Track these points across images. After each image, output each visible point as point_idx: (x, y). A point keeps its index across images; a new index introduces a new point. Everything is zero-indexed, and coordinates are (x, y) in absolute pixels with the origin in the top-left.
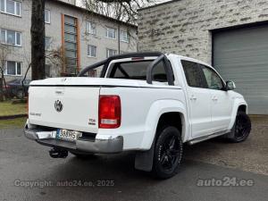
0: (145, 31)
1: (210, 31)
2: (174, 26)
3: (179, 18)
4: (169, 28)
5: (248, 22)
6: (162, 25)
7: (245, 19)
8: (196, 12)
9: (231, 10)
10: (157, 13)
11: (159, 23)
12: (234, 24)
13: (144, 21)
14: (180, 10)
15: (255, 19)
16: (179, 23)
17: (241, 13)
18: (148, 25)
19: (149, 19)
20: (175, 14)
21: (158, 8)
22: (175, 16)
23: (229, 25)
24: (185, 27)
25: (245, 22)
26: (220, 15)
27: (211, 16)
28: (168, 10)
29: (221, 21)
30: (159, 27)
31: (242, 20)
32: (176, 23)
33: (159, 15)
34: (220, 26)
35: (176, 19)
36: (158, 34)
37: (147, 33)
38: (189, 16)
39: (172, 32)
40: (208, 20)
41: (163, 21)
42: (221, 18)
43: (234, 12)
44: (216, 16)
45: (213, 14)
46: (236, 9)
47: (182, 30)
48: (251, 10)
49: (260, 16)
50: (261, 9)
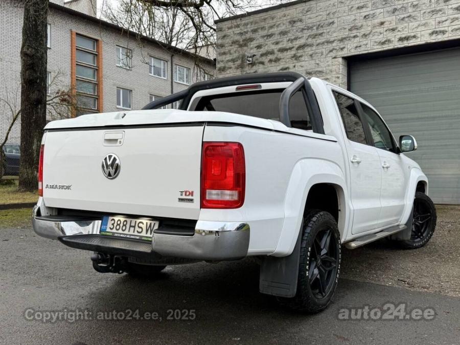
0: (228, 57)
1: (344, 58)
2: (282, 50)
3: (291, 36)
4: (272, 53)
5: (412, 43)
6: (259, 47)
7: (407, 38)
8: (319, 27)
9: (382, 23)
10: (250, 28)
11: (254, 44)
12: (387, 47)
13: (227, 41)
14: (293, 22)
15: (424, 38)
16: (290, 45)
17: (400, 27)
18: (235, 47)
19: (237, 38)
20: (282, 28)
21: (252, 18)
22: (283, 33)
23: (378, 48)
24: (300, 52)
25: (406, 44)
26: (363, 31)
27: (346, 33)
28: (271, 22)
29: (364, 41)
30: (254, 51)
31: (401, 39)
32: (285, 44)
33: (255, 31)
34: (362, 51)
35: (285, 38)
36: (253, 64)
37: (233, 61)
38: (307, 33)
39: (277, 60)
40: (342, 40)
41: (261, 41)
42: (365, 35)
43: (386, 26)
44: (354, 32)
45: (350, 30)
46: (391, 20)
47: (296, 57)
48: (416, 24)
49: (433, 33)
50: (434, 21)
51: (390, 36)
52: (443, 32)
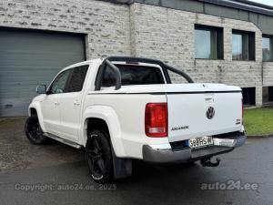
5: (39, 28)
7: (36, 24)
9: (21, 11)
12: (23, 27)
15: (45, 27)
17: (32, 17)
23: (20, 26)
25: (35, 27)
26: (8, 13)
29: (9, 19)
31: (33, 24)
34: (8, 25)
43: (23, 14)
46: (26, 12)
48: (40, 18)
49: (50, 25)
50: (50, 19)
51: (26, 20)
52: (56, 26)
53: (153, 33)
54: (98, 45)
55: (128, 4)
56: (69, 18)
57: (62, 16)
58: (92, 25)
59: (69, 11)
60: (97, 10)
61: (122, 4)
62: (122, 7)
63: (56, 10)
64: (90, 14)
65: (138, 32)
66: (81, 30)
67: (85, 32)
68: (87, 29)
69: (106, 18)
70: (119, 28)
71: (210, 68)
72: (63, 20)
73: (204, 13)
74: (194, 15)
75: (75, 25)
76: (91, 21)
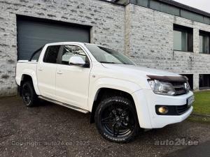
5: (54, 18)
7: (51, 16)
9: (39, 4)
12: (41, 17)
15: (58, 18)
17: (48, 9)
23: (37, 16)
25: (51, 18)
26: (28, 4)
27: (18, 2)
29: (29, 10)
31: (49, 15)
40: (16, 5)
42: (30, 7)
43: (41, 6)
44: (24, 4)
45: (21, 1)
46: (44, 5)
48: (55, 11)
49: (63, 17)
50: (63, 12)
51: (43, 12)
52: (67, 18)
53: (143, 28)
54: (100, 36)
55: (124, 6)
56: (78, 13)
57: (72, 11)
58: (96, 19)
59: (78, 7)
60: (101, 8)
61: (119, 5)
62: (120, 8)
63: (68, 6)
64: (95, 11)
65: (132, 27)
66: (88, 23)
67: (91, 24)
68: (92, 22)
69: (107, 15)
70: (117, 23)
71: (184, 58)
72: (74, 14)
73: (180, 16)
74: (173, 17)
75: (83, 19)
76: (96, 17)
